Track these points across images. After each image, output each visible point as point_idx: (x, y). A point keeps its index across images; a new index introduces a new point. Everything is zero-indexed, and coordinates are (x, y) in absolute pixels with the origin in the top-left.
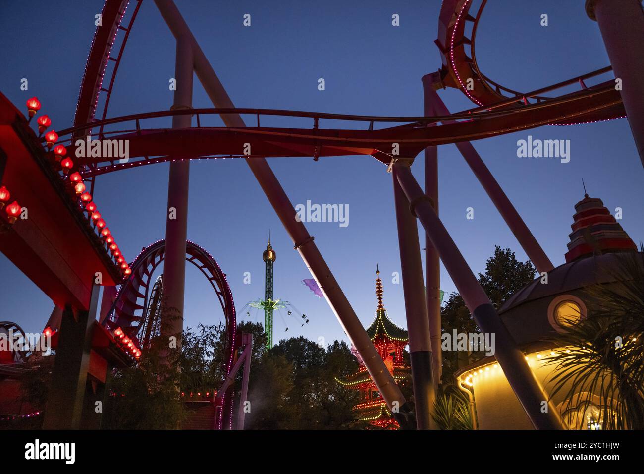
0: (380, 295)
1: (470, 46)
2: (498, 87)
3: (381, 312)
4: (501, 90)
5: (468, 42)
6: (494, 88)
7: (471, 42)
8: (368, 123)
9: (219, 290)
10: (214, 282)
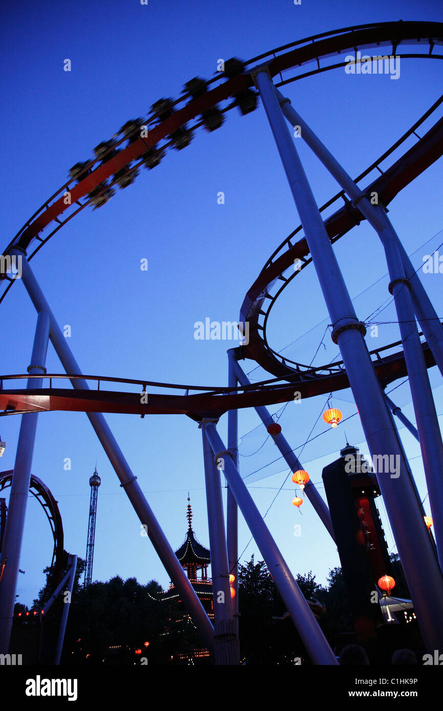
0: (190, 519)
1: (262, 331)
2: (284, 359)
3: (190, 533)
4: (286, 361)
5: (260, 328)
6: (280, 360)
7: (264, 329)
8: (185, 391)
9: (50, 516)
10: (47, 508)
